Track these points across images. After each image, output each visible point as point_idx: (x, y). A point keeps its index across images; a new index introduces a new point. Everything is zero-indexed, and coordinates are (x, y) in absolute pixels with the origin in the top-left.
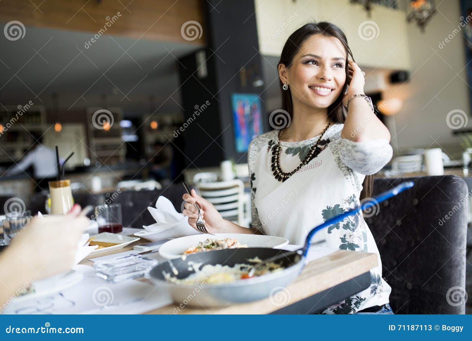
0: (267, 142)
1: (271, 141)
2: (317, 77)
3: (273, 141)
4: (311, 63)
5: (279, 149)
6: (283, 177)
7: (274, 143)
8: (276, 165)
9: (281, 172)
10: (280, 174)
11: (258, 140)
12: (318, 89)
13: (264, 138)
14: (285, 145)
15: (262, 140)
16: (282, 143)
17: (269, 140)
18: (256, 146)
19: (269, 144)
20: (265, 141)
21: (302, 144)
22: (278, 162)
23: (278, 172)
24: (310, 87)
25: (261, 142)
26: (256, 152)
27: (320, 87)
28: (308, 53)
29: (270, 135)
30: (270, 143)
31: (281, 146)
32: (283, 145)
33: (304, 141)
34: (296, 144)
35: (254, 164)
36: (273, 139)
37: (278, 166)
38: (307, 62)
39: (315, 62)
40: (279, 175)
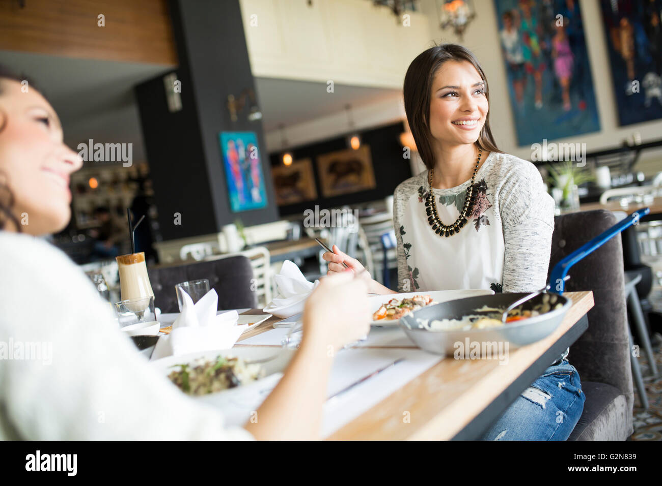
0: (416, 189)
1: (421, 188)
2: (460, 110)
3: (423, 188)
4: (450, 95)
5: (432, 198)
6: (445, 230)
7: (425, 191)
8: (434, 217)
9: (441, 225)
10: (441, 228)
11: (404, 187)
12: (464, 123)
13: (411, 184)
14: (438, 193)
15: (409, 187)
16: (435, 191)
17: (419, 187)
18: (403, 194)
19: (420, 192)
20: (413, 189)
21: (457, 191)
22: (435, 214)
23: (438, 225)
24: (453, 122)
25: (408, 189)
26: (403, 202)
27: (466, 120)
28: (444, 85)
29: (418, 181)
30: (421, 190)
31: (434, 195)
32: (435, 192)
33: (458, 187)
34: (449, 192)
35: (402, 215)
36: (423, 185)
37: (437, 218)
38: (445, 96)
39: (455, 94)
40: (439, 229)
